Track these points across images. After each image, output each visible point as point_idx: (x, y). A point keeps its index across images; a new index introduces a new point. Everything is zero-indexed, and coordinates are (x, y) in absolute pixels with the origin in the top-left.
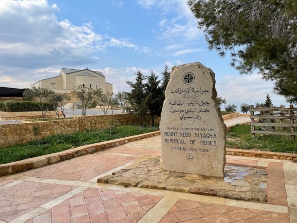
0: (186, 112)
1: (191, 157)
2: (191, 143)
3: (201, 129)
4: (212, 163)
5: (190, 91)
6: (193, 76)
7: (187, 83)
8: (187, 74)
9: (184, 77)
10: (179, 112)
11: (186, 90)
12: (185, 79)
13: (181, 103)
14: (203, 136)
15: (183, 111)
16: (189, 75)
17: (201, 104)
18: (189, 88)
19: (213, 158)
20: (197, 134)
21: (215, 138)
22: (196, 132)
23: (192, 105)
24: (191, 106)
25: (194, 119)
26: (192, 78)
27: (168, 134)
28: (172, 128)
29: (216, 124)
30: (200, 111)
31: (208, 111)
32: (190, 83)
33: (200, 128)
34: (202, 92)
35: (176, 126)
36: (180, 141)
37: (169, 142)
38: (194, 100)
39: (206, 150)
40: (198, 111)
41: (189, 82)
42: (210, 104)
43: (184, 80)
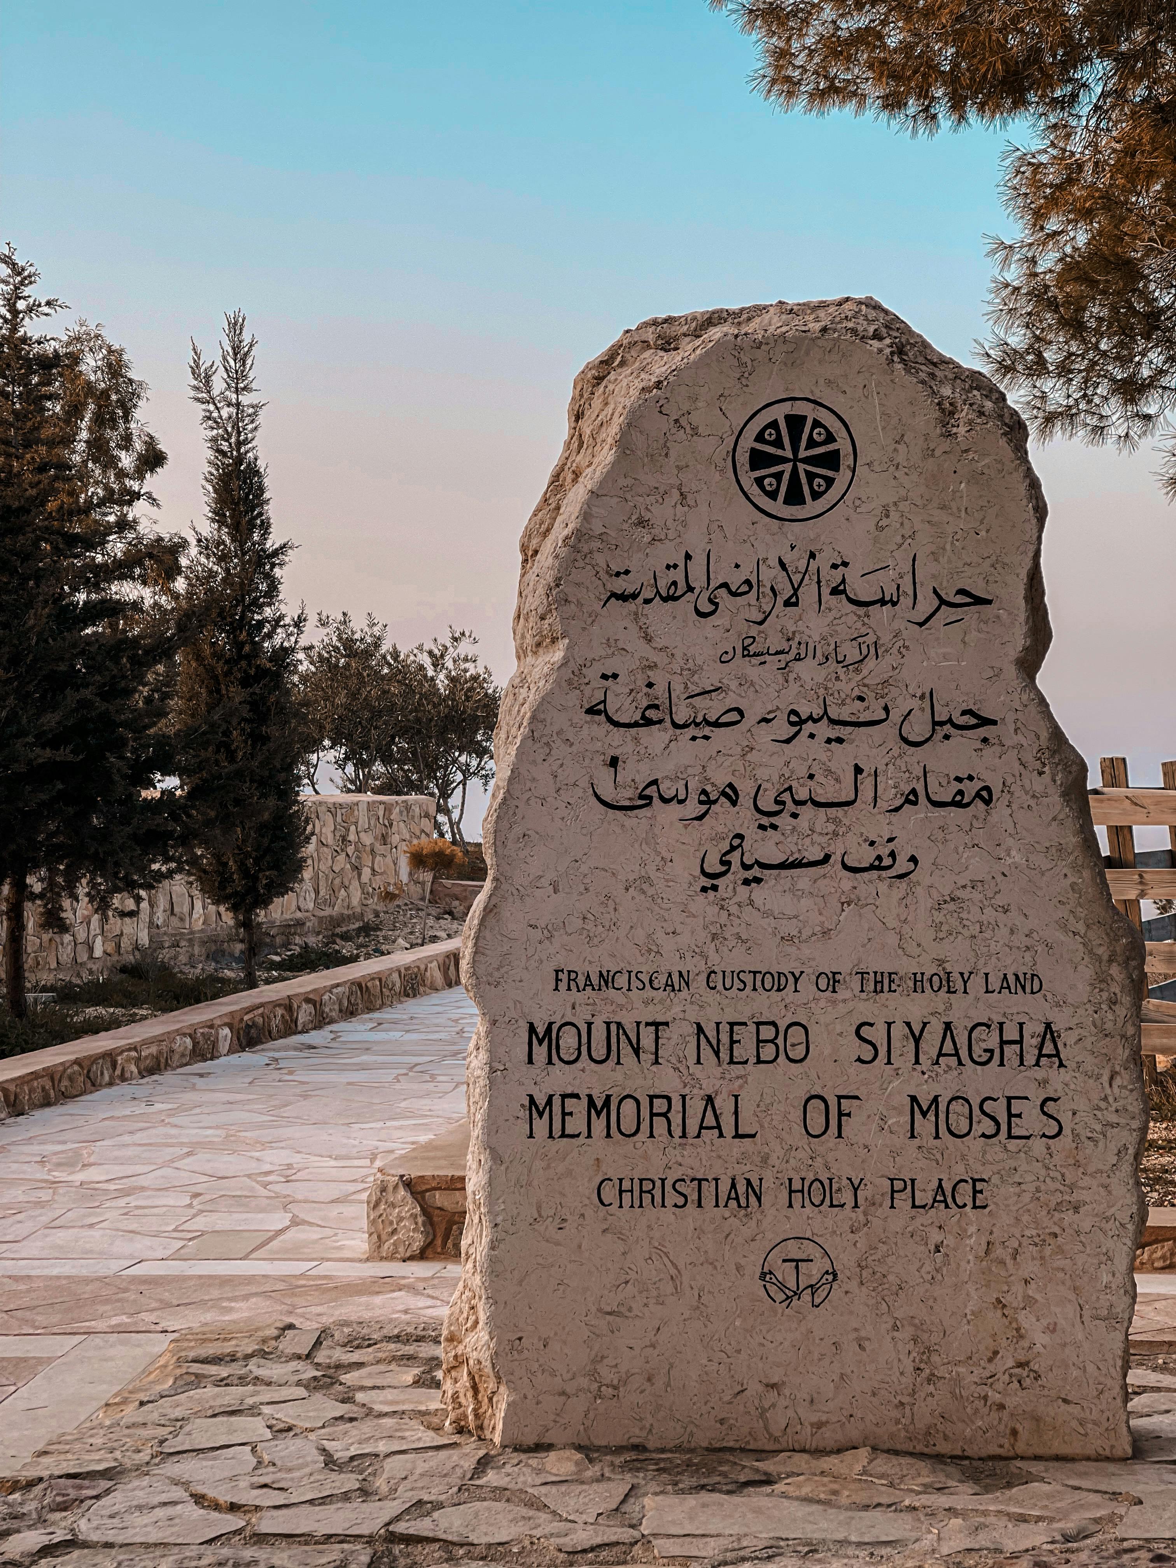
0: (767, 803)
1: (813, 1271)
2: (816, 1122)
3: (918, 983)
4: (1026, 1320)
5: (808, 594)
6: (842, 444)
7: (777, 507)
8: (778, 413)
9: (748, 442)
10: (693, 808)
11: (770, 574)
12: (758, 460)
13: (713, 708)
14: (930, 1045)
15: (731, 795)
16: (795, 422)
17: (918, 729)
18: (797, 561)
19: (1029, 1267)
20: (877, 1034)
21: (1047, 1071)
22: (866, 1009)
23: (824, 730)
24: (817, 748)
25: (847, 881)
26: (832, 460)
27: (568, 1040)
28: (607, 980)
29: (1063, 926)
30: (911, 799)
31: (985, 796)
32: (812, 507)
33: (906, 966)
34: (926, 604)
35: (652, 950)
36: (696, 1106)
37: (577, 1124)
38: (848, 685)
39: (965, 1193)
40: (889, 796)
41: (794, 497)
42: (1005, 732)
43: (748, 479)
